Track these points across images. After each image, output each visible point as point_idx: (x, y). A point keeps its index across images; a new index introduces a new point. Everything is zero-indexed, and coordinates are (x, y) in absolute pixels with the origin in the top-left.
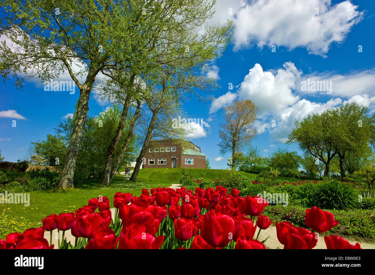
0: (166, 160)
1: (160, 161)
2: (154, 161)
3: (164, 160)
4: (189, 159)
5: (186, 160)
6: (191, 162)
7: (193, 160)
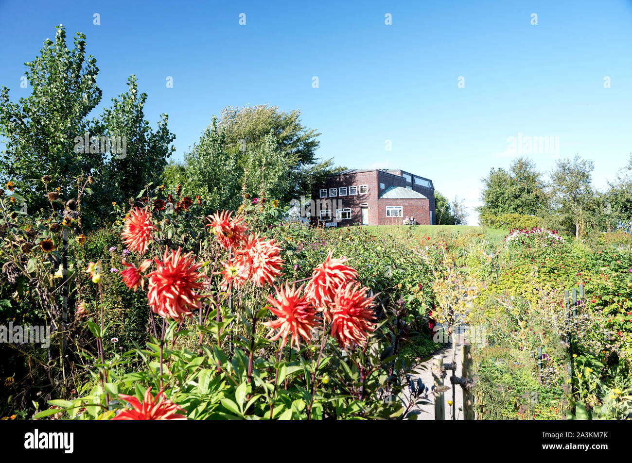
4: (394, 207)
5: (387, 209)
6: (398, 212)
7: (402, 209)
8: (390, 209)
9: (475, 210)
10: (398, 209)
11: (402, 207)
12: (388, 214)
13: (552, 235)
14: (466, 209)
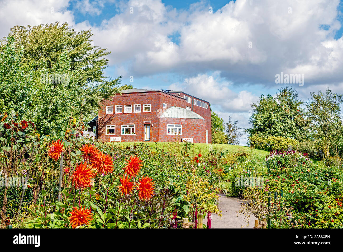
0: (134, 127)
1: (125, 128)
2: (115, 128)
3: (131, 128)
4: (174, 125)
5: (167, 127)
6: (178, 130)
7: (181, 128)
8: (171, 128)
9: (245, 132)
10: (178, 128)
11: (181, 125)
12: (169, 132)
13: (303, 157)
14: (239, 130)
